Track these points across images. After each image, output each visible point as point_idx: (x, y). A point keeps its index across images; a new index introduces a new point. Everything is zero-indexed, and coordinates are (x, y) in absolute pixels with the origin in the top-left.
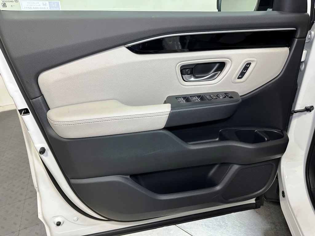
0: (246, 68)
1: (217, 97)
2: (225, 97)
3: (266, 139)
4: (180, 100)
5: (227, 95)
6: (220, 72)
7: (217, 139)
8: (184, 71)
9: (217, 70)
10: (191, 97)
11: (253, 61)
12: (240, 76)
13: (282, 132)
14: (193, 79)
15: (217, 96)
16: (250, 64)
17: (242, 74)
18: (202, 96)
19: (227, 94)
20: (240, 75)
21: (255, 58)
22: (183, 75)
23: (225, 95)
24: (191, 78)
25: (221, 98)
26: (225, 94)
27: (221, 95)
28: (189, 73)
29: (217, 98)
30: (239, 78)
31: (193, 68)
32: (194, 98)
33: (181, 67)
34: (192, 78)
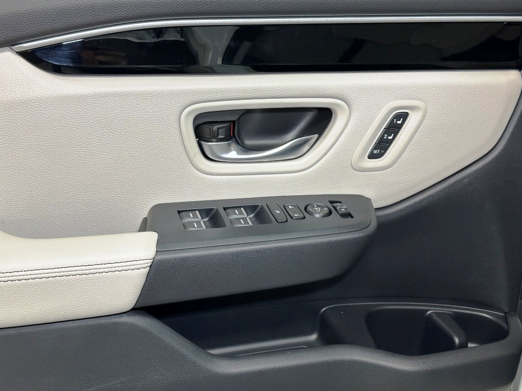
0: (394, 127)
1: (306, 214)
2: (330, 213)
3: (457, 340)
4: (190, 218)
5: (335, 208)
6: (316, 136)
7: (314, 337)
8: (206, 130)
9: (307, 131)
10: (225, 209)
11: (412, 108)
12: (375, 152)
13: (506, 319)
14: (233, 154)
15: (306, 209)
16: (404, 116)
17: (381, 147)
18: (262, 208)
19: (337, 202)
20: (375, 148)
21: (421, 100)
22: (204, 143)
23: (330, 206)
24: (228, 151)
25: (317, 216)
26: (331, 202)
27: (318, 206)
28: (220, 137)
29: (304, 218)
30: (372, 156)
31: (234, 122)
32: (235, 215)
33: (196, 118)
34: (231, 151)
